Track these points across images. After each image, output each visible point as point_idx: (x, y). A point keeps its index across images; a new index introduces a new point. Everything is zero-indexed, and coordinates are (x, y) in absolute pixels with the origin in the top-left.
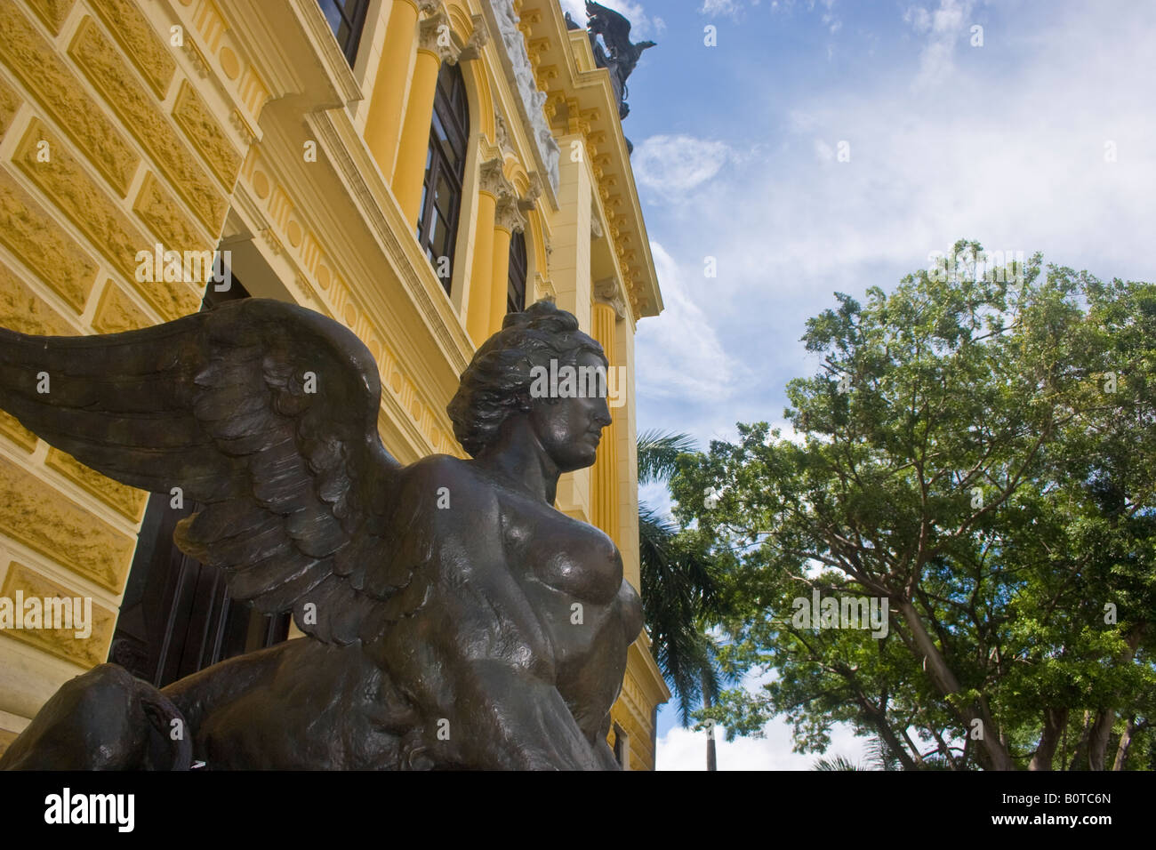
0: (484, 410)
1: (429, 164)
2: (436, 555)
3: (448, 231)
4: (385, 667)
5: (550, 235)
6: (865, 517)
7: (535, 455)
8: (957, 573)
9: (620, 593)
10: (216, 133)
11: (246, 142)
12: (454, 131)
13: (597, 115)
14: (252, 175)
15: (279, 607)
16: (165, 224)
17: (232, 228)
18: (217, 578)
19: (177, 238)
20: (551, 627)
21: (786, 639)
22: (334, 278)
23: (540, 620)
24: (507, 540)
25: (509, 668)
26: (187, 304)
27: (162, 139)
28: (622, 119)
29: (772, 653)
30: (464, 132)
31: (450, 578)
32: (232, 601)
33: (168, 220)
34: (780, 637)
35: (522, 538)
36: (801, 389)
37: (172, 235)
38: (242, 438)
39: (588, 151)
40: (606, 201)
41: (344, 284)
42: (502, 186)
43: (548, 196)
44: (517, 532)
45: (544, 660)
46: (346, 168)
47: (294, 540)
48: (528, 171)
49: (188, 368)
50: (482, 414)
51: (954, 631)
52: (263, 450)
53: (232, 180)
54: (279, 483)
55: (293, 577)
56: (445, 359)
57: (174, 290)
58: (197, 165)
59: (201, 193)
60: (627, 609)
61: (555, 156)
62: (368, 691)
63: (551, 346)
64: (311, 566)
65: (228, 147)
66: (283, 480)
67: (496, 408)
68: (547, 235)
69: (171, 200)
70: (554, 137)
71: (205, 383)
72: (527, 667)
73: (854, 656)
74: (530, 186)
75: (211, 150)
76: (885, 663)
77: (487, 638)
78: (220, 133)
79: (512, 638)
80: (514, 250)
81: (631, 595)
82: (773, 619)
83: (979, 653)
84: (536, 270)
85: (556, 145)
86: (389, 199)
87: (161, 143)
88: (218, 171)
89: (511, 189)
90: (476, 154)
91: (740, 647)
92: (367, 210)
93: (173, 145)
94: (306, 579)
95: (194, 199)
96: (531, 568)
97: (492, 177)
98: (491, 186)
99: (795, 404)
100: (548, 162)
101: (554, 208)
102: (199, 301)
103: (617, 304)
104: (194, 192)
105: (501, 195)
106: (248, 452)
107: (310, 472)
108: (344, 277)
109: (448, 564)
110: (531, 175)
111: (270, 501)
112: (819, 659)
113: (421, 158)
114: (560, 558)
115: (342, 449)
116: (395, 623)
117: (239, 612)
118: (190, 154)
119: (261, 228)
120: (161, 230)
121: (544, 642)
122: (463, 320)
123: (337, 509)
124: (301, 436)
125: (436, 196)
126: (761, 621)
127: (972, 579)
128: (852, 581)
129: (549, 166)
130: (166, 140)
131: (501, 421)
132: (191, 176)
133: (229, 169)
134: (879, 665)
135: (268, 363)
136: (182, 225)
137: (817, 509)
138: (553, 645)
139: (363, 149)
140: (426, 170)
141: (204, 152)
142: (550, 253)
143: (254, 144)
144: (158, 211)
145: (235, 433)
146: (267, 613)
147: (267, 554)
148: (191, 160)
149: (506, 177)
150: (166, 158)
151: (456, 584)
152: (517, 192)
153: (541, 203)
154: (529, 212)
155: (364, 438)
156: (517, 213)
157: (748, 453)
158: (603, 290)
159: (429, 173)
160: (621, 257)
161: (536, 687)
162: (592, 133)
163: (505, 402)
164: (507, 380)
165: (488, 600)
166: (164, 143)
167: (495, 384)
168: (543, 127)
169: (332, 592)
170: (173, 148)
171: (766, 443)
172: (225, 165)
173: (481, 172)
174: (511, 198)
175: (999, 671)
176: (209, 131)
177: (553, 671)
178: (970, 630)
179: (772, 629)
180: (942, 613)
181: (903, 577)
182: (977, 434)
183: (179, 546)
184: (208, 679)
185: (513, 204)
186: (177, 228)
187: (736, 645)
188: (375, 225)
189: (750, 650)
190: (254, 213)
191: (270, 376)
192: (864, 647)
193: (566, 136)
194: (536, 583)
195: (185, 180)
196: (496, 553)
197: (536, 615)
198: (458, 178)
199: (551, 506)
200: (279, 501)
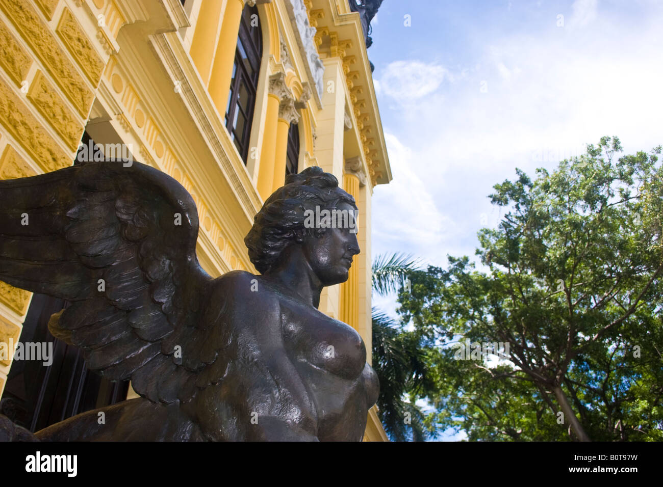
0: (271, 240)
1: (234, 74)
2: (235, 341)
3: (246, 120)
4: (196, 420)
5: (315, 126)
6: (529, 326)
7: (306, 274)
8: (593, 367)
9: (363, 372)
10: (86, 45)
11: (108, 53)
12: (252, 53)
13: (351, 45)
14: (111, 76)
15: (121, 376)
16: (50, 107)
17: (96, 112)
18: (78, 354)
19: (57, 117)
20: (315, 395)
21: (472, 410)
22: (166, 150)
23: (307, 389)
24: (285, 332)
25: (285, 423)
26: (63, 163)
27: (48, 48)
28: (367, 48)
29: (462, 419)
30: (258, 53)
31: (244, 358)
32: (89, 371)
33: (51, 105)
34: (468, 408)
35: (296, 331)
36: (487, 236)
37: (54, 115)
38: (100, 255)
39: (344, 69)
40: (355, 104)
41: (173, 155)
42: (284, 91)
43: (315, 99)
44: (292, 326)
45: (309, 418)
46: (177, 74)
47: (134, 328)
48: (302, 81)
49: (63, 205)
50: (269, 243)
51: (589, 408)
52: (114, 264)
53: (97, 79)
54: (124, 288)
55: (133, 355)
56: (242, 209)
57: (54, 154)
58: (72, 67)
59: (75, 87)
60: (368, 383)
61: (321, 71)
62: (183, 437)
63: (318, 197)
64: (145, 347)
65: (95, 55)
66: (129, 286)
67: (279, 240)
68: (314, 126)
69: (54, 90)
70: (321, 59)
71: (74, 217)
72: (297, 422)
73: (520, 422)
74: (303, 92)
75: (82, 57)
76: (541, 429)
77: (269, 401)
78: (90, 46)
79: (287, 401)
80: (291, 136)
81: (371, 374)
82: (463, 395)
83: (608, 423)
84: (306, 150)
85: (322, 64)
86: (206, 97)
87: (48, 51)
88: (88, 72)
89: (290, 93)
90: (266, 69)
91: (440, 414)
92: (190, 103)
93: (56, 52)
94: (141, 357)
95: (70, 91)
96: (302, 352)
97: (277, 84)
98: (277, 91)
99: (483, 246)
100: (316, 76)
101: (319, 108)
102: (71, 162)
103: (360, 175)
104: (71, 86)
105: (283, 97)
106: (103, 266)
107: (146, 280)
108: (173, 149)
109: (243, 348)
110: (304, 85)
111: (117, 300)
112: (495, 424)
113: (229, 70)
114: (322, 346)
115: (170, 265)
116: (204, 389)
117: (93, 379)
118: (68, 60)
119: (117, 113)
120: (46, 111)
121: (310, 405)
122: (255, 182)
123: (165, 308)
124: (141, 255)
125: (239, 97)
126: (454, 396)
127: (603, 372)
128: (519, 371)
129: (316, 79)
130: (51, 48)
131: (282, 249)
132: (68, 75)
133: (96, 71)
134: (537, 430)
135: (119, 203)
136: (61, 108)
137: (496, 319)
138: (316, 407)
139: (189, 62)
140: (232, 79)
141: (78, 59)
142: (315, 138)
143: (113, 55)
144: (45, 98)
145: (95, 252)
146: (113, 380)
147: (114, 338)
148: (68, 64)
149: (287, 85)
150: (50, 61)
151: (248, 363)
152: (294, 96)
153: (310, 104)
154: (302, 110)
155: (186, 259)
156: (294, 110)
157: (452, 277)
158: (351, 165)
159: (234, 81)
160: (364, 143)
161: (303, 437)
162: (346, 57)
163: (285, 236)
164: (288, 220)
165: (271, 374)
166: (50, 50)
167: (278, 222)
168: (313, 52)
169: (159, 366)
170: (56, 55)
171: (465, 272)
172: (92, 68)
173: (270, 81)
174: (290, 100)
175: (621, 437)
176: (82, 45)
177: (315, 426)
178: (601, 407)
179: (462, 402)
180: (582, 394)
181: (555, 370)
182: (609, 270)
183: (51, 332)
184: (68, 427)
185: (291, 104)
186: (57, 110)
187: (437, 413)
188: (196, 114)
189: (446, 417)
190: (112, 103)
191: (121, 212)
192: (527, 417)
193: (329, 58)
194: (306, 363)
195: (64, 77)
196: (277, 341)
197: (304, 384)
198: (253, 84)
199: (316, 309)
200: (124, 301)
